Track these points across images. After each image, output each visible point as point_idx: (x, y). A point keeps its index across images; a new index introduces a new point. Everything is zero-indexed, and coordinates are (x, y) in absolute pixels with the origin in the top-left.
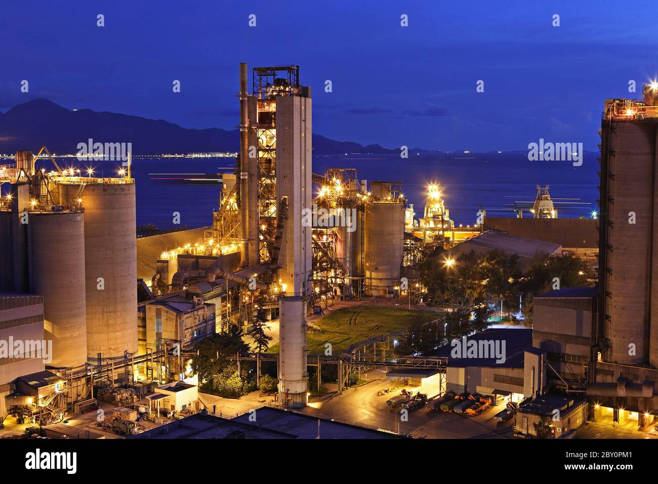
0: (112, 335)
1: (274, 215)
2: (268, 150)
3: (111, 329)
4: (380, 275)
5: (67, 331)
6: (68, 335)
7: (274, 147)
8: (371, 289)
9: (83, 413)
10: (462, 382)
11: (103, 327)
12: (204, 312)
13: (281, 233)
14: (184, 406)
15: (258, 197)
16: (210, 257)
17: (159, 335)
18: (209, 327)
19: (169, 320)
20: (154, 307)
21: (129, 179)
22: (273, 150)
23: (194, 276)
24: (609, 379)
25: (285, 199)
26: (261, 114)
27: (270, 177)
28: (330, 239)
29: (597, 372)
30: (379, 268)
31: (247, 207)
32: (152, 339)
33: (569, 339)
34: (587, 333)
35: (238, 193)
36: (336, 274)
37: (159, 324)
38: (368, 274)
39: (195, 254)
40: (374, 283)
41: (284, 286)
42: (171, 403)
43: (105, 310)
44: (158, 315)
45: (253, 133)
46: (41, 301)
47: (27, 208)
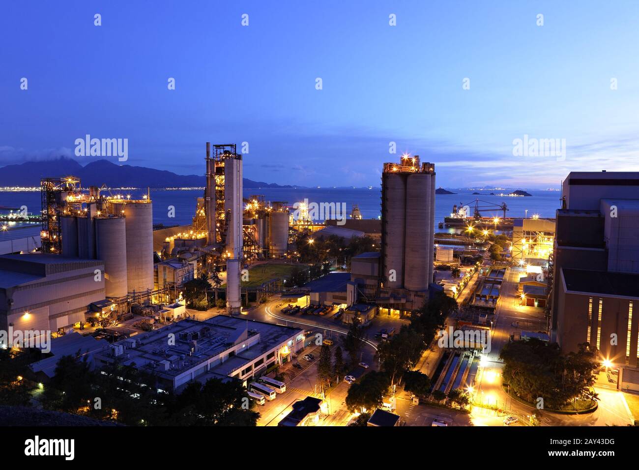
0: (140, 280)
1: (224, 219)
2: (220, 186)
4: (277, 248)
5: (117, 279)
6: (118, 281)
7: (224, 184)
8: (273, 255)
9: (126, 320)
10: (317, 300)
11: (136, 276)
12: (188, 268)
13: (227, 228)
14: (179, 316)
15: (216, 209)
16: (191, 240)
17: (165, 280)
18: (191, 276)
19: (170, 272)
20: (162, 266)
21: (149, 201)
22: (223, 186)
23: (183, 249)
24: (387, 296)
25: (229, 210)
26: (217, 168)
27: (222, 200)
28: (252, 231)
29: (381, 292)
30: (276, 245)
31: (210, 215)
32: (161, 282)
33: (368, 277)
34: (376, 274)
35: (205, 208)
36: (255, 248)
37: (165, 274)
38: (271, 247)
39: (183, 239)
40: (274, 252)
41: (228, 254)
42: (172, 314)
43: (137, 268)
44: (165, 269)
45: (212, 177)
46: (103, 263)
47: (95, 216)
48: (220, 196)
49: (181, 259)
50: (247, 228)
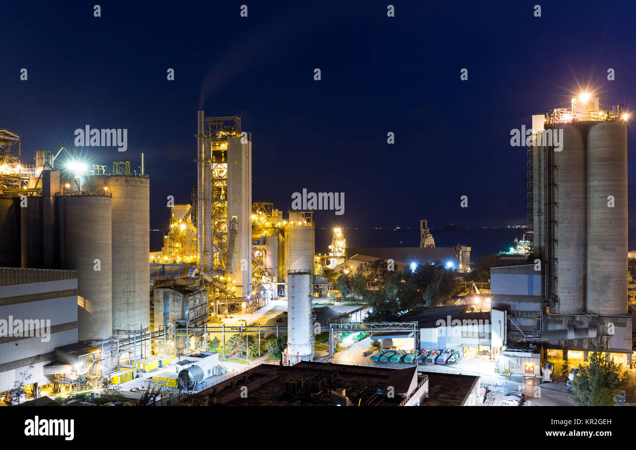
0: (131, 313)
1: (225, 232)
2: (220, 179)
3: (131, 307)
5: (97, 306)
6: (98, 309)
7: (224, 178)
10: (434, 340)
11: (124, 305)
12: (201, 296)
14: (209, 372)
15: (212, 217)
16: (175, 265)
17: (166, 315)
19: (176, 301)
20: (162, 291)
23: (163, 279)
24: (559, 327)
25: (234, 219)
26: (213, 151)
27: (221, 201)
28: (261, 255)
32: (159, 320)
33: (520, 298)
34: (537, 292)
37: (166, 305)
39: (161, 263)
43: (126, 289)
44: (166, 297)
45: (207, 166)
46: (76, 275)
47: (58, 193)
48: (219, 195)
49: (177, 286)
50: (255, 249)
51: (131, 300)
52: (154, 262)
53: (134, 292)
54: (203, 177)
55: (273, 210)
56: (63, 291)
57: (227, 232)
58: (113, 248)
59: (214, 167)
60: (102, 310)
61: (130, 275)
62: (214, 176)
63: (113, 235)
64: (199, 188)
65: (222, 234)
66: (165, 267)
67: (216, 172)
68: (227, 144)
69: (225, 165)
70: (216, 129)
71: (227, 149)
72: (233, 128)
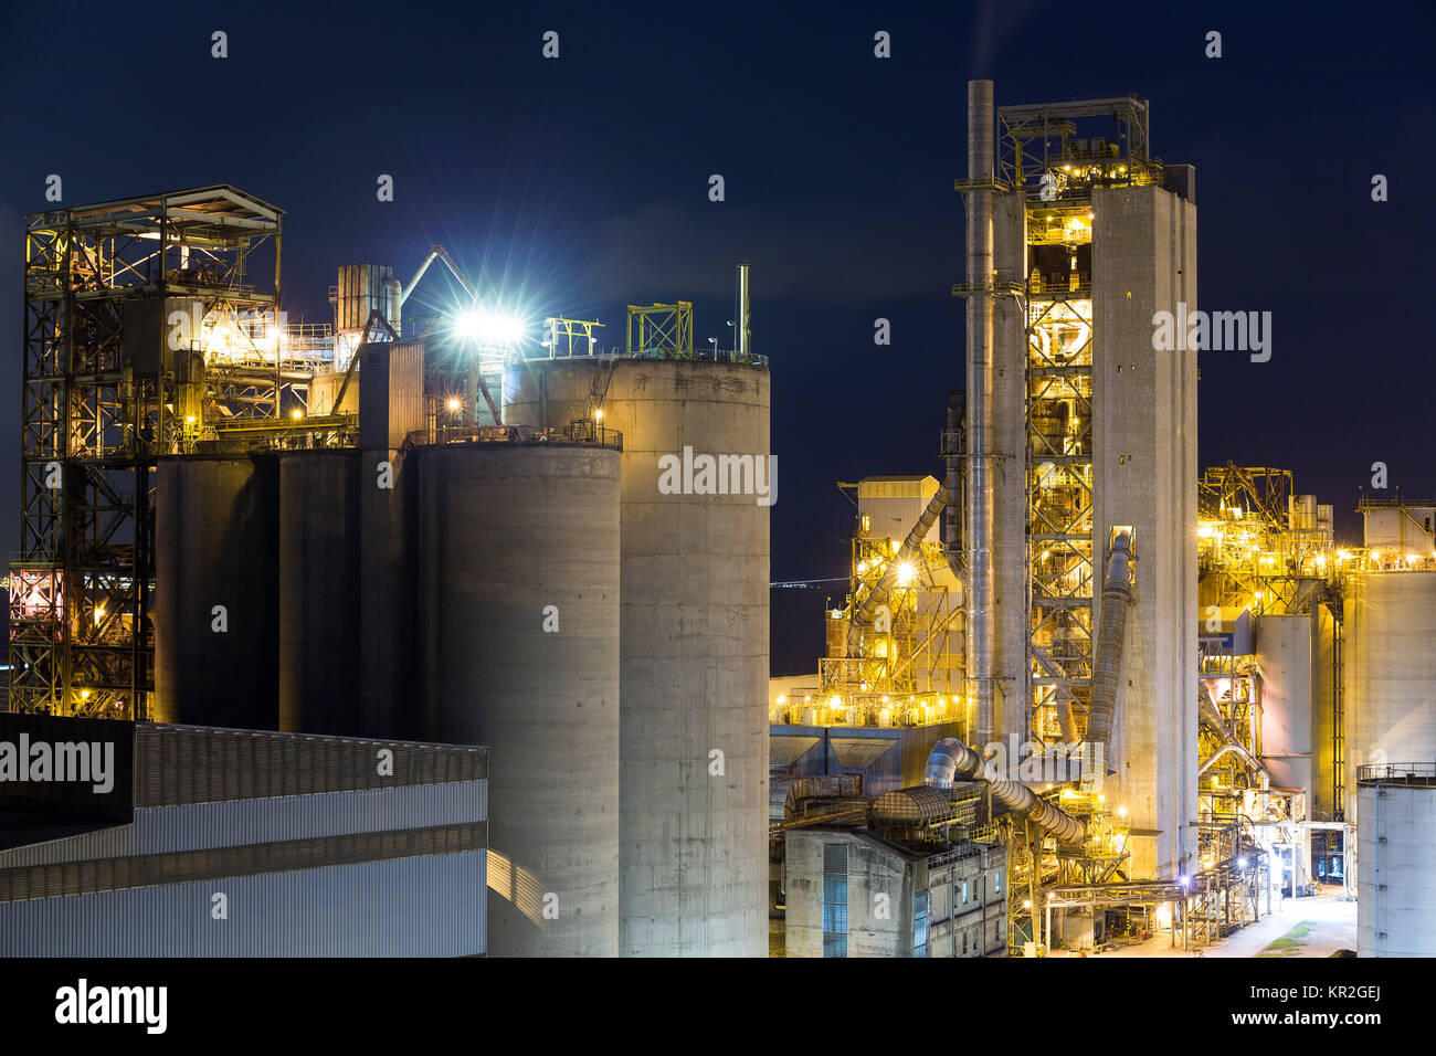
1: (1084, 592)
2: (1063, 368)
3: (693, 905)
11: (666, 894)
12: (982, 869)
15: (1028, 531)
17: (835, 943)
19: (875, 886)
20: (817, 841)
22: (1077, 369)
23: (825, 792)
25: (1123, 537)
26: (1035, 250)
27: (1064, 463)
28: (1238, 695)
39: (815, 724)
44: (834, 869)
45: (1010, 316)
46: (482, 767)
47: (417, 433)
48: (1057, 437)
49: (881, 821)
50: (1211, 672)
51: (693, 877)
52: (787, 718)
53: (703, 841)
54: (990, 360)
55: (1291, 499)
56: (433, 830)
57: (1090, 594)
58: (624, 658)
59: (1034, 316)
60: (578, 910)
61: (694, 769)
62: (1036, 355)
63: (626, 606)
64: (971, 409)
65: (1072, 603)
66: (833, 741)
67: (1044, 334)
68: (1091, 216)
69: (1084, 307)
70: (1041, 155)
71: (1089, 239)
72: (1115, 148)
